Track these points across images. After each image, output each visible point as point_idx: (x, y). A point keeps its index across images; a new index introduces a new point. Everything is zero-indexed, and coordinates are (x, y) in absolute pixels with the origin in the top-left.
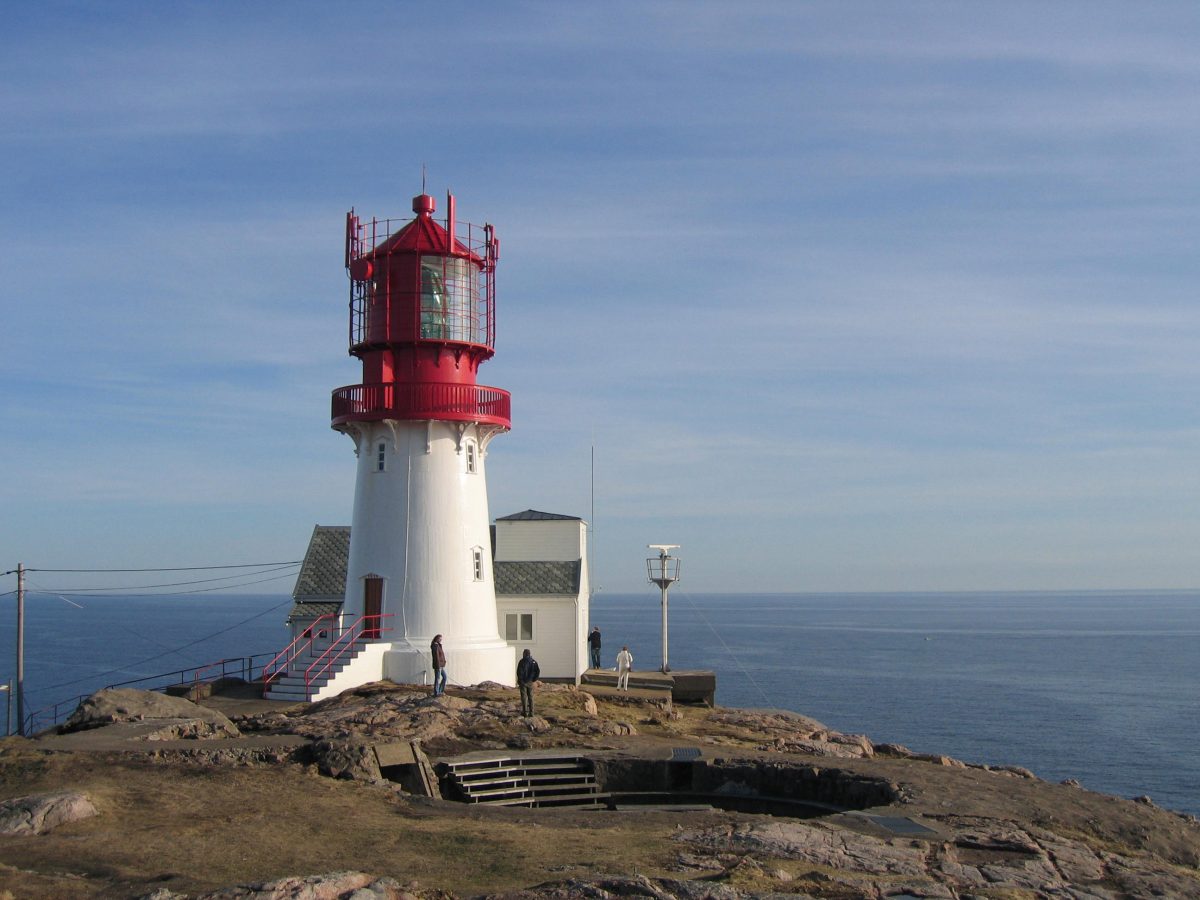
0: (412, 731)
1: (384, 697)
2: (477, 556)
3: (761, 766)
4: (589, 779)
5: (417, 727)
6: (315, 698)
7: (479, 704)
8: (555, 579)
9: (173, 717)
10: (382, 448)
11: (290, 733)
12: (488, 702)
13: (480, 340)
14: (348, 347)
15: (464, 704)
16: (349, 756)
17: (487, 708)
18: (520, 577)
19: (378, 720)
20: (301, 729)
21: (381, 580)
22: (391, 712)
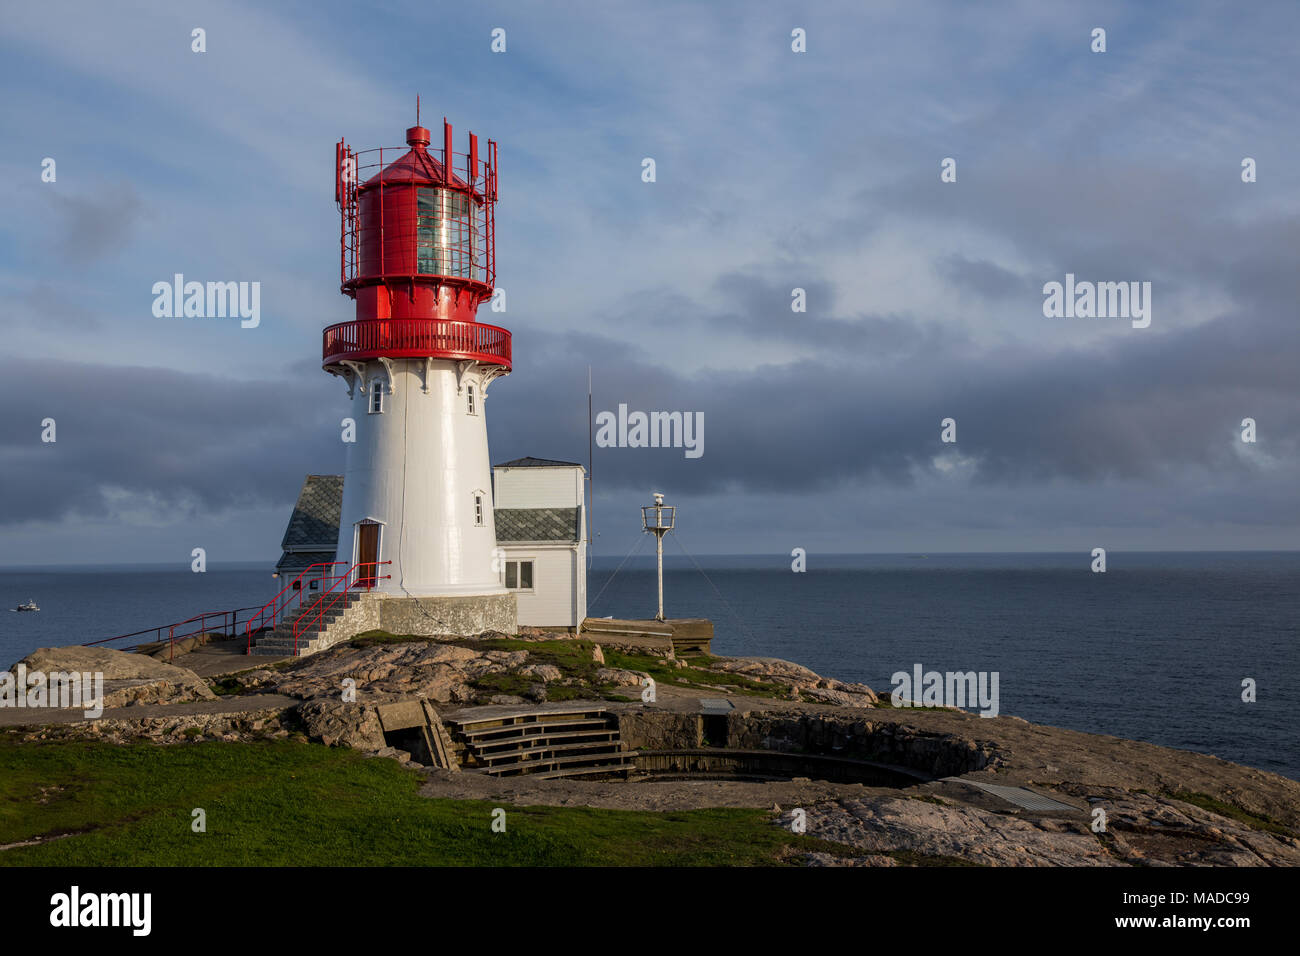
0: (414, 686)
1: (380, 649)
2: (478, 500)
3: (804, 719)
4: (613, 735)
5: (420, 681)
6: (305, 653)
7: (484, 655)
8: (555, 525)
9: (131, 678)
10: (378, 388)
11: (274, 692)
12: (494, 652)
13: (480, 276)
14: (340, 284)
15: (469, 654)
16: (345, 720)
17: (493, 658)
18: (520, 525)
19: (375, 676)
20: (287, 687)
21: (378, 525)
22: (390, 665)
